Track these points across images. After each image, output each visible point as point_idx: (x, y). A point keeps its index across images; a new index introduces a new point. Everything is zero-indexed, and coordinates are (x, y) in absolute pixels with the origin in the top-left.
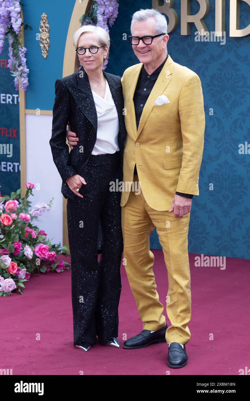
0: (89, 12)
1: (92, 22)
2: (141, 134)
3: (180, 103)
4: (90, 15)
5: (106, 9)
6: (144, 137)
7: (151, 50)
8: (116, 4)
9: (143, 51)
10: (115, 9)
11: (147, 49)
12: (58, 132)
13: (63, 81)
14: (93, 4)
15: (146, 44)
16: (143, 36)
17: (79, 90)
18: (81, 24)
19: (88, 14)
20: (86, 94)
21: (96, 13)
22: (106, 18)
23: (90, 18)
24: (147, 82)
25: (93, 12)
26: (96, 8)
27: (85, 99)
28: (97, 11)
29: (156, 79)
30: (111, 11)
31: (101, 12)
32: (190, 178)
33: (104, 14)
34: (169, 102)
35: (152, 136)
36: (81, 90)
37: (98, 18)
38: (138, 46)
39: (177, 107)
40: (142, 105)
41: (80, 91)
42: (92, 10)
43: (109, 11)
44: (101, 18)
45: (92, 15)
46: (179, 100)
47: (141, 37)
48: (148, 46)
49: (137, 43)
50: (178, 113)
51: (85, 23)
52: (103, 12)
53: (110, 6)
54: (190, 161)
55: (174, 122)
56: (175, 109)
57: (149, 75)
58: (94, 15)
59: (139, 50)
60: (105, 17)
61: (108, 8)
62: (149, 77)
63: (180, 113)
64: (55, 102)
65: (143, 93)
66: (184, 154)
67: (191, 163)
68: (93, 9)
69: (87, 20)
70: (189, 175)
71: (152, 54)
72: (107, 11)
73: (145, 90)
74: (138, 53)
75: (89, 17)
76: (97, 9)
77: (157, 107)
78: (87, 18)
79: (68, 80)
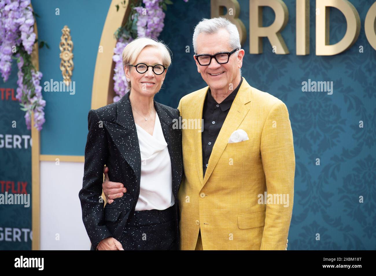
0: (126, 24)
1: (130, 37)
2: (209, 180)
3: (262, 140)
4: (128, 28)
5: (150, 20)
6: (213, 185)
7: (226, 71)
8: (162, 14)
9: (216, 74)
10: (160, 20)
11: (221, 70)
12: (91, 181)
13: (98, 112)
14: (132, 14)
15: (220, 64)
16: (215, 53)
17: (118, 124)
18: (115, 40)
19: (126, 27)
20: (127, 129)
21: (136, 26)
22: (149, 32)
23: (129, 32)
24: (216, 113)
25: (131, 25)
26: (135, 20)
27: (125, 136)
28: (137, 22)
29: (229, 109)
30: (156, 22)
31: (142, 24)
32: (280, 242)
33: (146, 27)
34: (248, 139)
35: (223, 184)
36: (120, 124)
37: (139, 32)
38: (210, 67)
39: (259, 146)
40: (210, 143)
41: (120, 126)
42: (130, 22)
43: (154, 23)
44: (143, 31)
45: (130, 28)
46: (262, 137)
47: (213, 54)
48: (223, 66)
49: (208, 63)
50: (259, 153)
51: (121, 39)
52: (145, 24)
53: (155, 16)
54: (278, 218)
55: (254, 165)
56: (255, 148)
57: (218, 104)
58: (133, 28)
59: (210, 72)
60: (148, 30)
61: (152, 19)
62: (218, 106)
63: (263, 153)
64: (88, 140)
65: (211, 127)
66: (269, 208)
67: (280, 221)
68: (132, 20)
69: (124, 35)
70: (277, 238)
71: (227, 77)
72: (150, 23)
73: (214, 123)
74: (209, 75)
75: (127, 31)
76: (138, 20)
77: (232, 144)
78: (125, 31)
79: (104, 111)
